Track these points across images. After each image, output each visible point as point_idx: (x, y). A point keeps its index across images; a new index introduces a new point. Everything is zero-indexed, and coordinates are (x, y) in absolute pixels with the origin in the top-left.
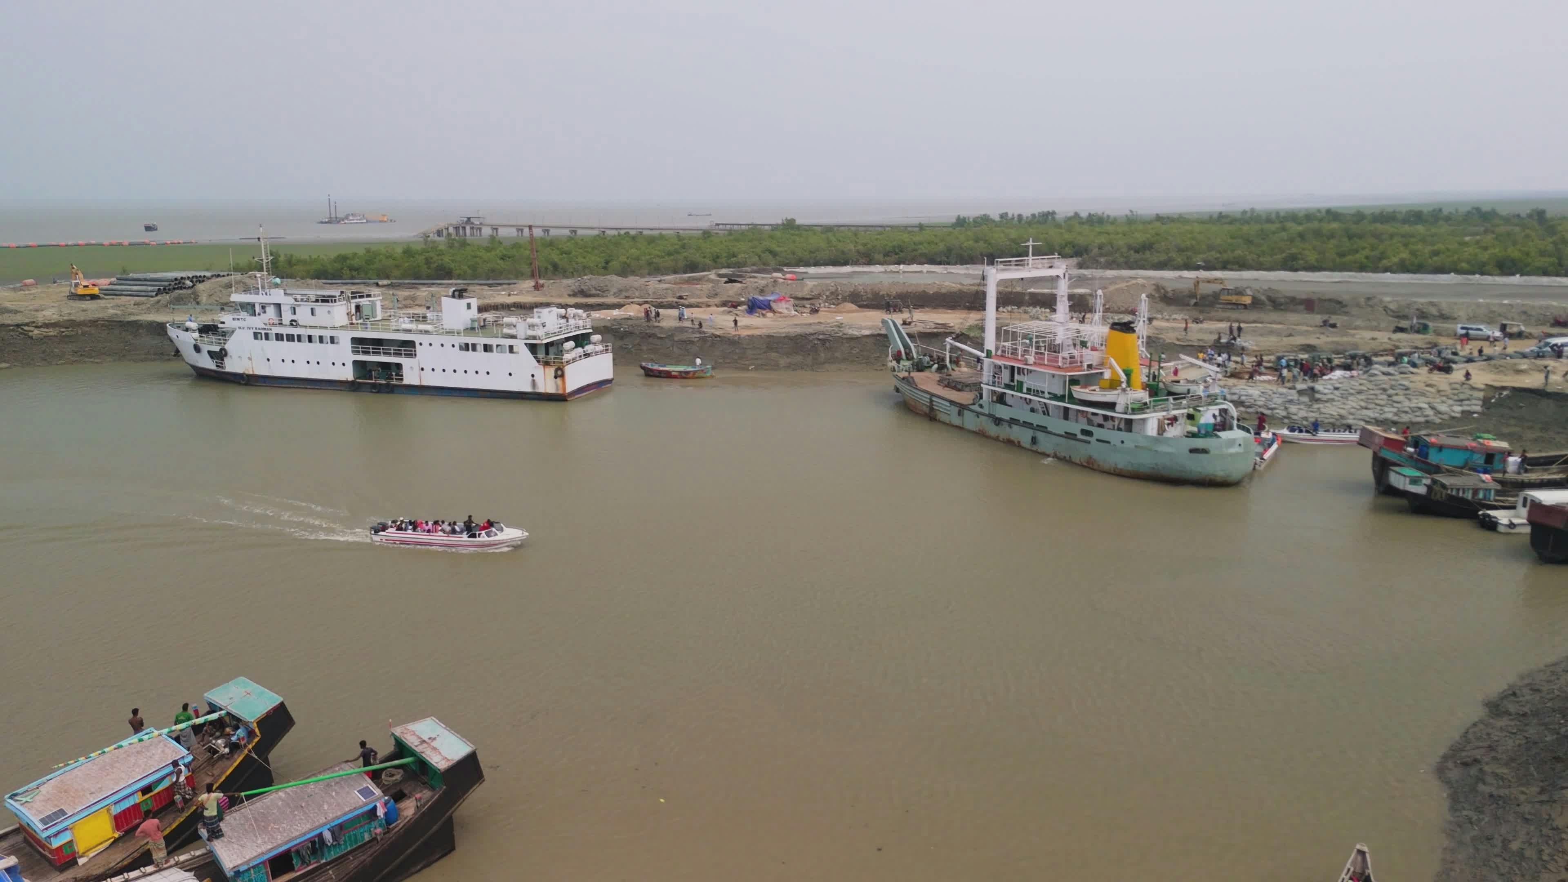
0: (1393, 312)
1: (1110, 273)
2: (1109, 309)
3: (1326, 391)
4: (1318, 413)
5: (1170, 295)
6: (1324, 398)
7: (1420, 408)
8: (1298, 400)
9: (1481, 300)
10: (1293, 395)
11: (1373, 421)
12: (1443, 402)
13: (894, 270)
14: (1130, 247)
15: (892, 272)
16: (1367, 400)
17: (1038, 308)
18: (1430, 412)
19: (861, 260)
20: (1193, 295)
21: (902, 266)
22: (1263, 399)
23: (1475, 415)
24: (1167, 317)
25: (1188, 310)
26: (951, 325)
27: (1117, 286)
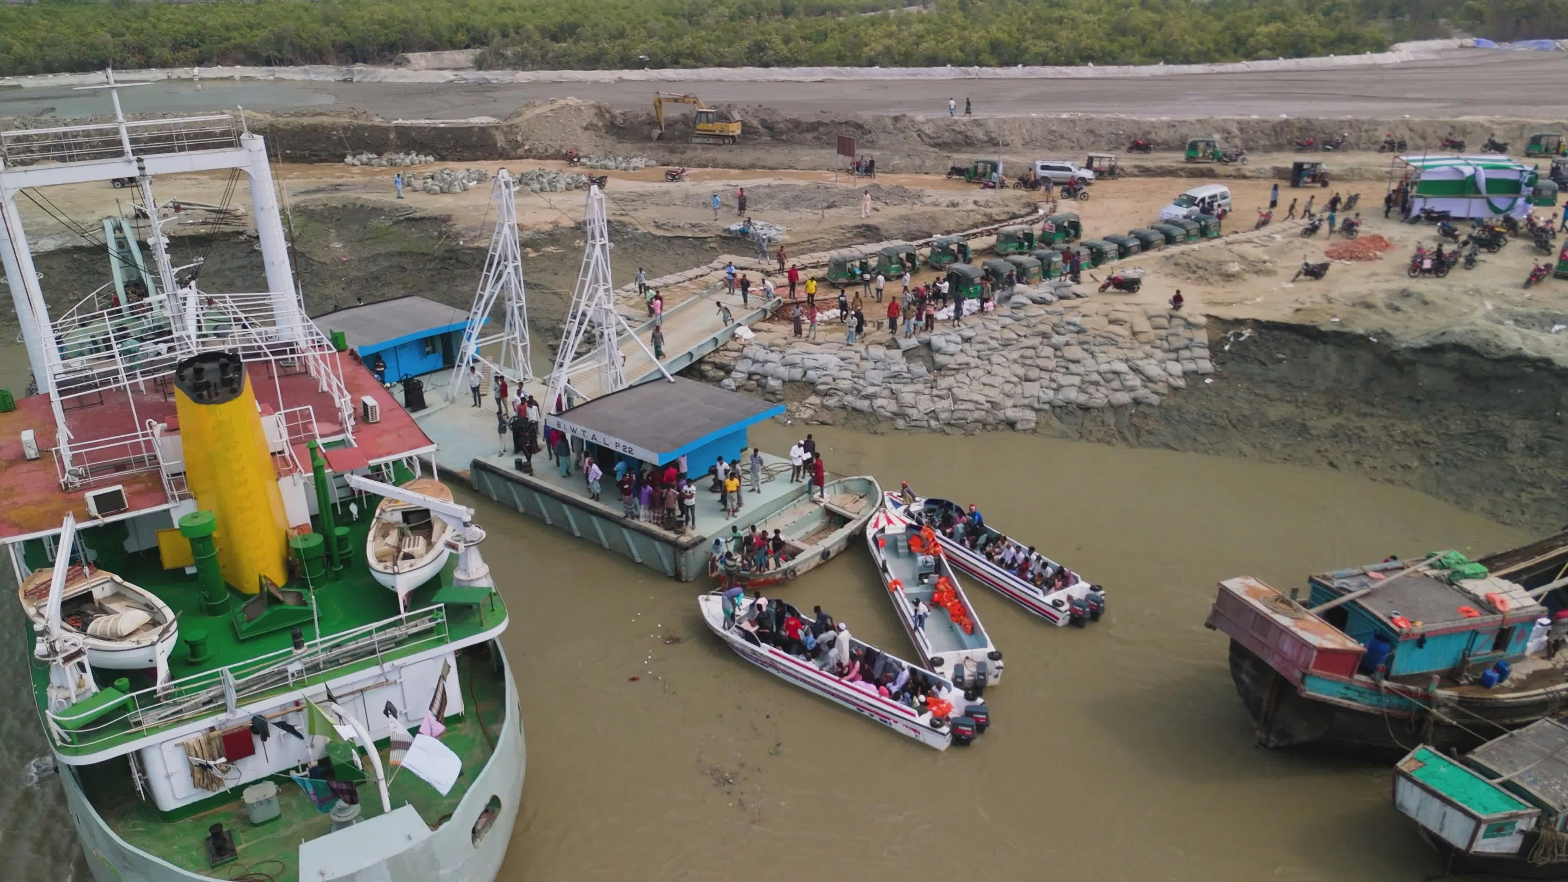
0: (931, 138)
1: (523, 76)
2: (530, 150)
3: (952, 348)
4: (950, 400)
5: (619, 121)
6: (952, 362)
7: (1117, 373)
8: (909, 371)
9: (1034, 115)
10: (900, 364)
11: (1047, 407)
12: (1148, 356)
13: (184, 76)
14: (543, 31)
15: (180, 79)
16: (1022, 361)
17: (413, 155)
18: (1134, 381)
19: (132, 60)
20: (654, 123)
21: (196, 70)
22: (848, 374)
23: (1208, 381)
24: (624, 165)
25: (651, 148)
26: (239, 213)
27: (537, 111)
